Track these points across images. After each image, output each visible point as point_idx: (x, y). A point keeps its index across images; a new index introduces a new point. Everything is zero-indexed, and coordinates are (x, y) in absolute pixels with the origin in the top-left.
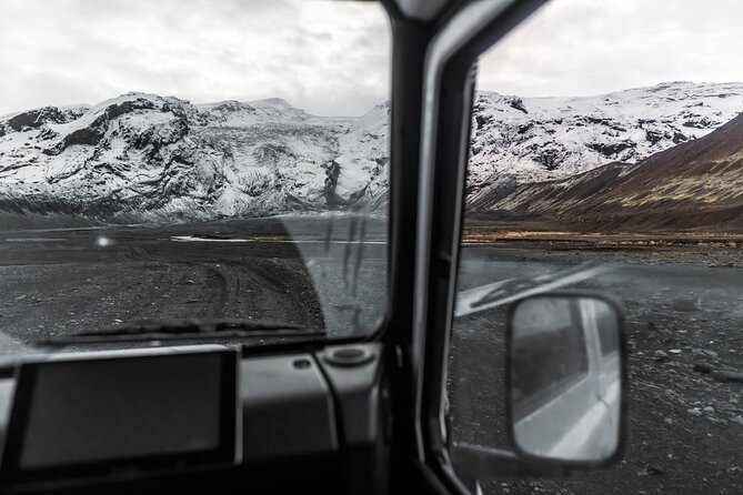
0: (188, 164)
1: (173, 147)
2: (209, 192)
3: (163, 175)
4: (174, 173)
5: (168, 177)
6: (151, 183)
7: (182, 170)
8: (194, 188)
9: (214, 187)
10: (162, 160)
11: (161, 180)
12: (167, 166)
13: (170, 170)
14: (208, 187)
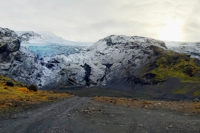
0: (20, 61)
1: (15, 53)
2: (30, 74)
3: (11, 66)
4: (15, 65)
5: (12, 67)
6: (6, 70)
7: (18, 64)
8: (23, 73)
9: (31, 73)
10: (10, 59)
11: (9, 68)
12: (12, 62)
13: (13, 64)
14: (29, 73)
